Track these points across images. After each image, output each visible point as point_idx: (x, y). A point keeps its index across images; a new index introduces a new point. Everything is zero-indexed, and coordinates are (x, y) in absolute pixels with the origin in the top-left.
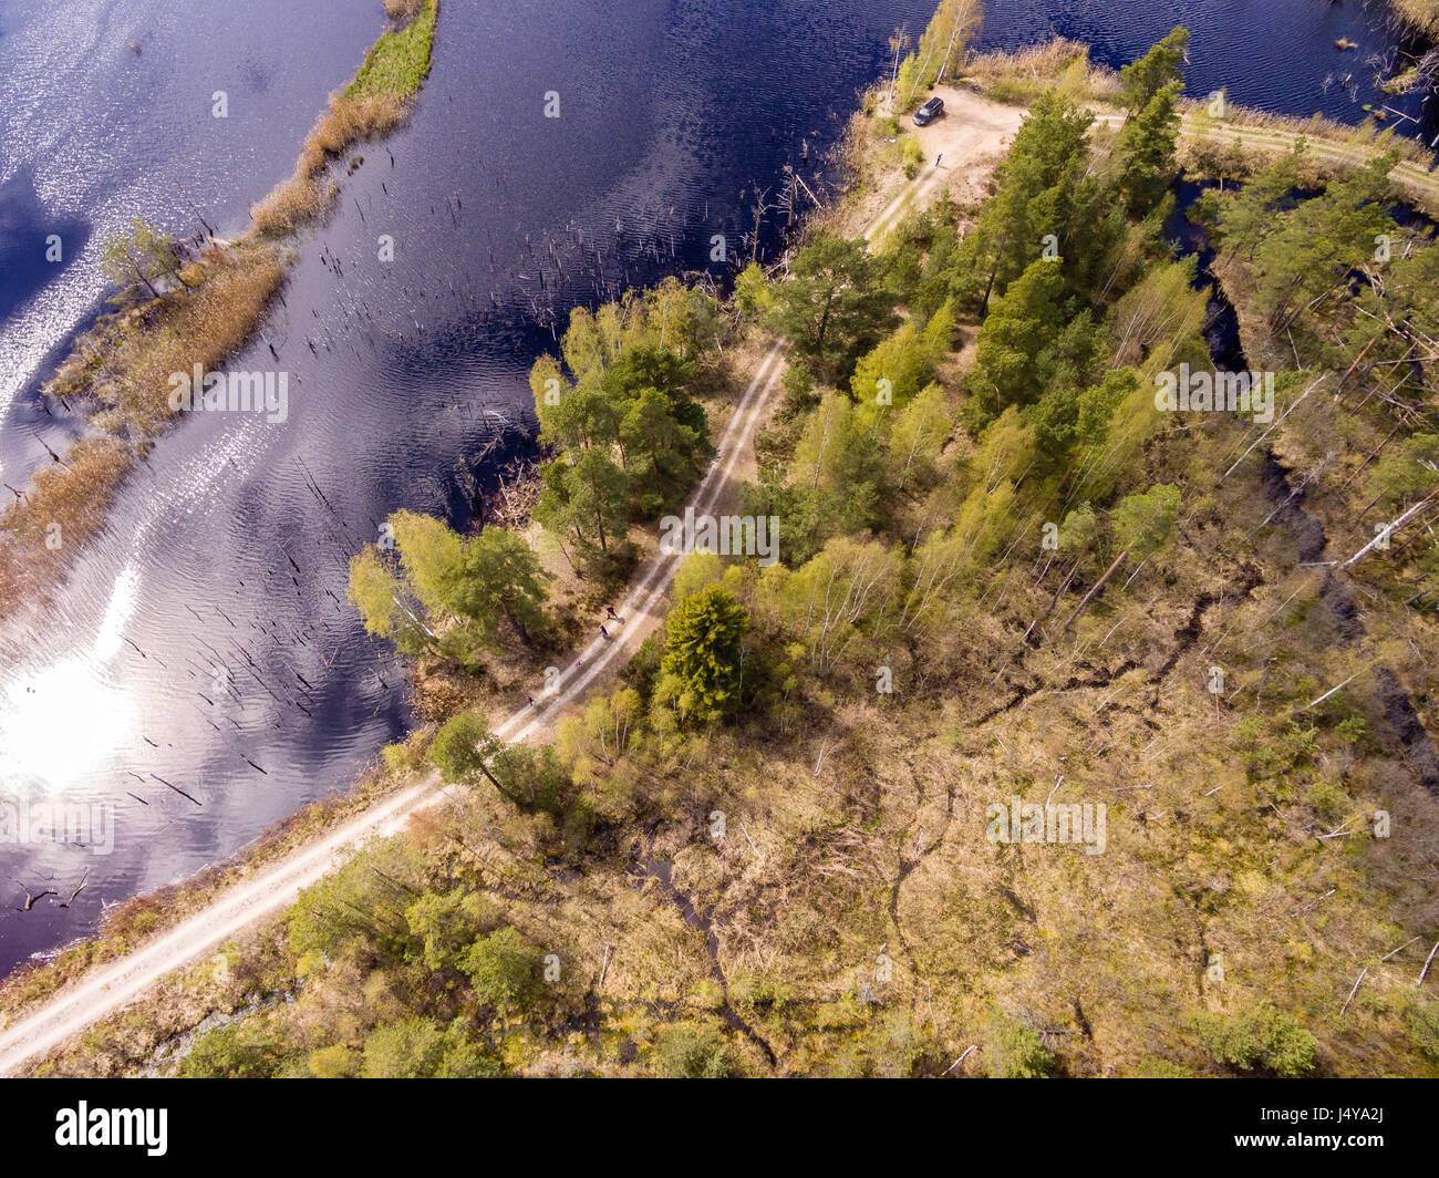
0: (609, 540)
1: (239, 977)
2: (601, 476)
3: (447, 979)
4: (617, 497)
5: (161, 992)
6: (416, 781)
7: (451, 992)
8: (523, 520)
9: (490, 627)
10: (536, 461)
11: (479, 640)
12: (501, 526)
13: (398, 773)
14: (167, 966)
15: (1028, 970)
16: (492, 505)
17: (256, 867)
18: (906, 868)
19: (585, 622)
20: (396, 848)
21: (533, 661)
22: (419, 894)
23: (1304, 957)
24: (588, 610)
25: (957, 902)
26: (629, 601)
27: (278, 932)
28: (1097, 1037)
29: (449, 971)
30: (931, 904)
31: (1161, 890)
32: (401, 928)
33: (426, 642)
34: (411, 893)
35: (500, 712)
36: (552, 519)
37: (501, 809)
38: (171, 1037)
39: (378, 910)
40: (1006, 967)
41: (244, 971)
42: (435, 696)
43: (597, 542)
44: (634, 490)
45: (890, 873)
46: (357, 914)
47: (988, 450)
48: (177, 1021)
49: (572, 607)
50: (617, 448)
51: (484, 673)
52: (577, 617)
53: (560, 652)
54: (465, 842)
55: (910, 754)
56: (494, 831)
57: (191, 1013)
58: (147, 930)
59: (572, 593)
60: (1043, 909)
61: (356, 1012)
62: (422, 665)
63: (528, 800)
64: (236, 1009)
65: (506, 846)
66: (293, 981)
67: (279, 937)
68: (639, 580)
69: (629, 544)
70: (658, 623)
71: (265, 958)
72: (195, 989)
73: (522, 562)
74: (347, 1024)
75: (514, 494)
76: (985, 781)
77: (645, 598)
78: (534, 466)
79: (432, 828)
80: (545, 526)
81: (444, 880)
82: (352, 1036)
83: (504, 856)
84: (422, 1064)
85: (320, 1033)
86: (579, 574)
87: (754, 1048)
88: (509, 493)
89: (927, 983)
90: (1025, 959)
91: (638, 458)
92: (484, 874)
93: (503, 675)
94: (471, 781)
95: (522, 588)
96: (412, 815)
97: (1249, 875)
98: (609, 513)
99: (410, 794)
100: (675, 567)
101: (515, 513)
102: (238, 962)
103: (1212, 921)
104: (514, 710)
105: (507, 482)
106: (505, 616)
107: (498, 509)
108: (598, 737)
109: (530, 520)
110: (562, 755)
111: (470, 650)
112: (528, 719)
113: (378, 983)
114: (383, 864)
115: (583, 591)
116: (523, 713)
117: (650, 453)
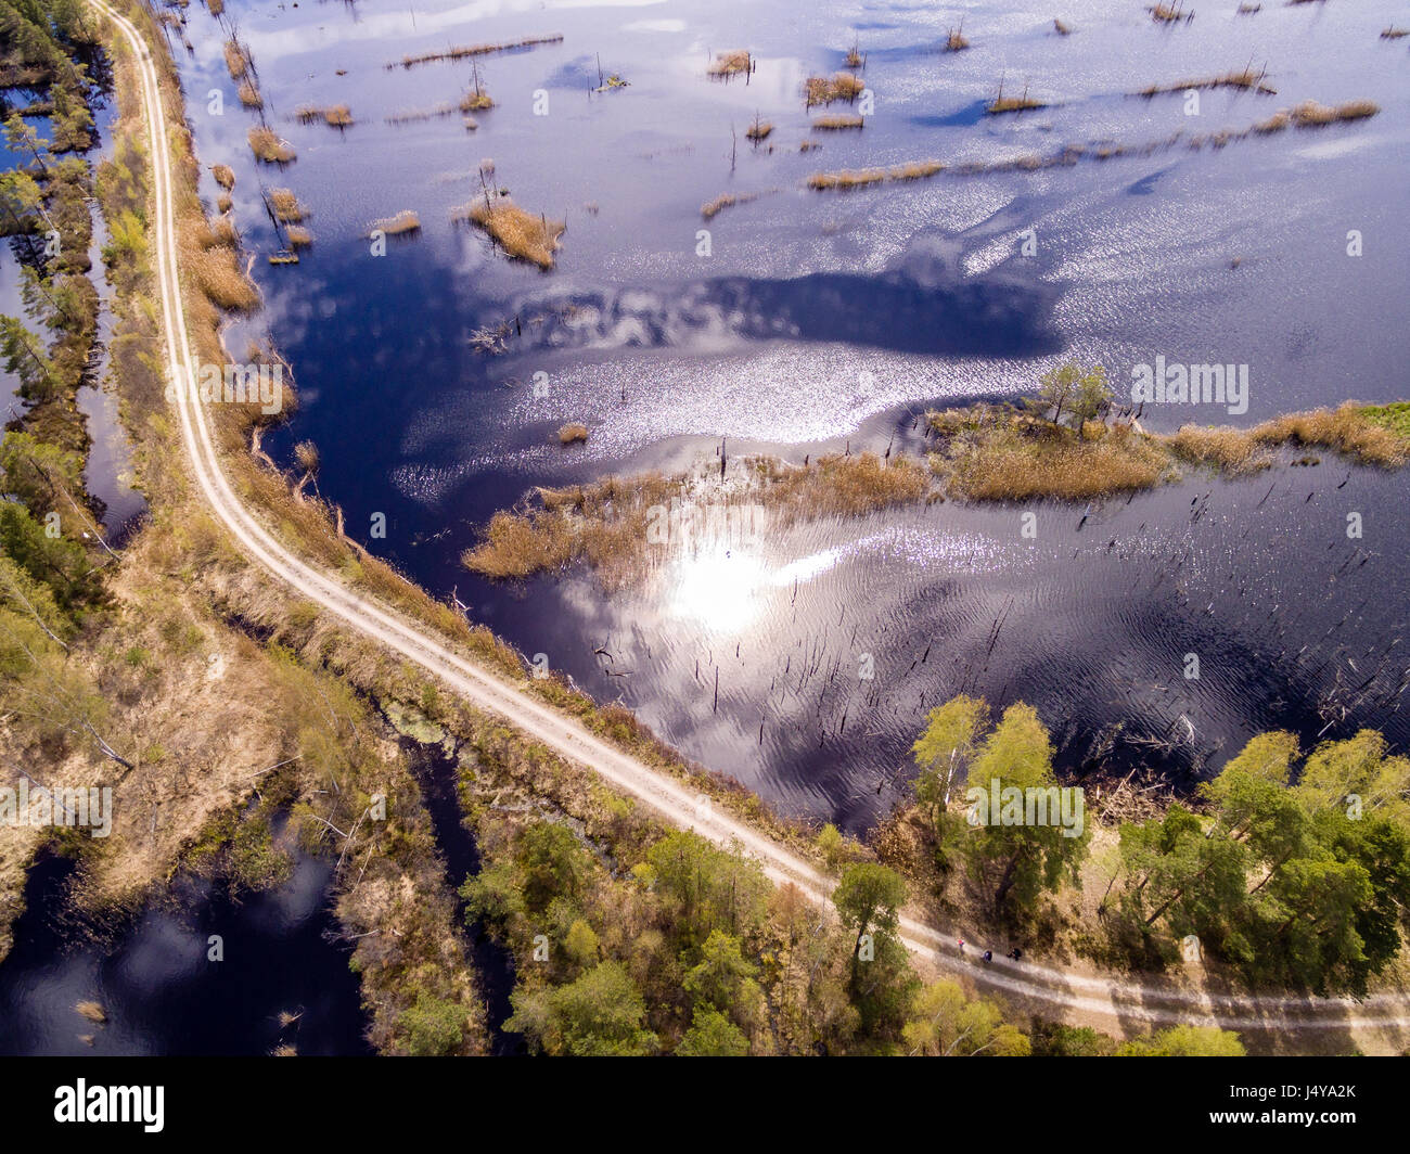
0: (1160, 922)
1: (613, 824)
2: (1221, 876)
3: (681, 1004)
4: (1213, 904)
5: (581, 775)
6: (819, 869)
7: (673, 1014)
8: (1110, 820)
9: (989, 850)
10: (1178, 795)
11: (970, 848)
12: (1088, 801)
13: (817, 849)
14: (600, 768)
16: (1100, 780)
17: (692, 784)
19: (1061, 946)
20: (760, 887)
21: (986, 914)
22: (734, 933)
24: (1073, 943)
26: (1115, 984)
27: (655, 832)
29: (687, 1001)
32: (702, 933)
33: (935, 801)
34: (732, 927)
35: (921, 910)
36: (1135, 847)
37: (839, 967)
38: (555, 803)
39: (706, 904)
41: (619, 825)
42: (897, 840)
43: (1149, 912)
44: (1237, 917)
46: (695, 886)
48: (567, 799)
49: (1064, 923)
50: (1265, 871)
51: (945, 872)
52: (1058, 934)
53: (1013, 939)
54: (795, 948)
56: (817, 971)
57: (576, 807)
58: (617, 737)
59: (1078, 914)
61: (625, 937)
62: (915, 810)
63: (862, 989)
64: (590, 837)
65: (812, 993)
66: (627, 868)
67: (652, 836)
68: (1147, 983)
69: (1175, 948)
70: (1118, 1034)
71: (633, 834)
72: (593, 798)
74: (614, 934)
75: (1128, 795)
77: (1132, 1001)
78: (1171, 796)
79: (790, 909)
80: (1121, 844)
81: (755, 949)
82: (608, 944)
83: (802, 996)
84: (610, 1024)
85: (599, 914)
86: (1102, 911)
88: (1124, 788)
91: (1275, 901)
92: (778, 985)
93: (955, 891)
94: (847, 922)
95: (1045, 859)
96: (792, 884)
98: (1189, 905)
99: (807, 871)
100: (1193, 1019)
101: (1110, 806)
102: (622, 817)
104: (931, 922)
105: (1133, 780)
106: (1008, 860)
107: (1102, 788)
108: (960, 1031)
109: (1116, 827)
110: (921, 1001)
111: (956, 845)
112: (929, 943)
113: (651, 941)
114: (742, 884)
115: (1089, 926)
116: (934, 935)
117: (1292, 913)
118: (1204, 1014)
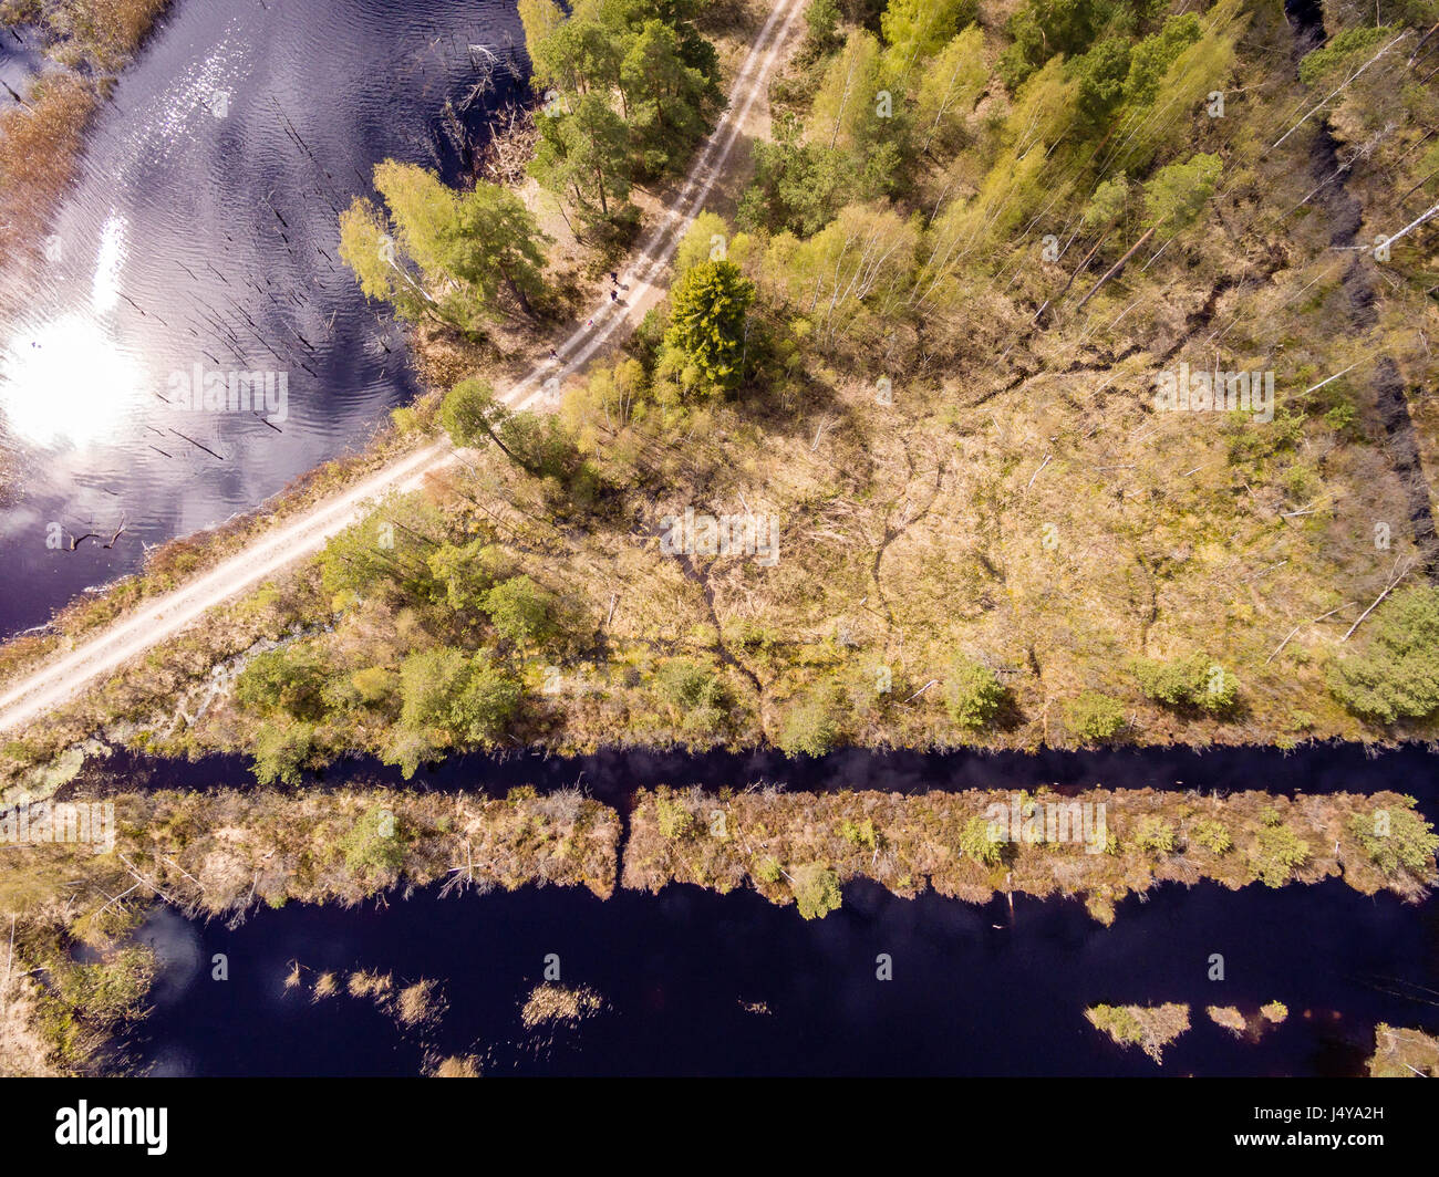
0: (610, 202)
1: (280, 610)
2: (604, 129)
3: (469, 617)
4: (618, 152)
5: (210, 622)
6: (426, 444)
7: (474, 627)
8: (518, 176)
9: (489, 293)
10: (529, 108)
11: (479, 307)
12: (495, 182)
13: (409, 436)
14: (213, 600)
15: (992, 623)
16: (483, 158)
17: (283, 517)
18: (891, 535)
19: (587, 291)
20: (414, 504)
21: (534, 330)
22: (439, 546)
23: (1243, 616)
24: (589, 279)
25: (935, 565)
26: (632, 270)
27: (311, 574)
28: (1044, 675)
29: (470, 610)
30: (910, 566)
31: (1125, 558)
32: (425, 574)
33: (425, 307)
34: (431, 544)
35: (504, 380)
36: (549, 175)
37: (511, 473)
38: (225, 659)
39: (402, 557)
40: (972, 619)
41: (283, 605)
42: (440, 363)
43: (597, 203)
44: (638, 144)
45: (875, 539)
46: (383, 561)
47: (1026, 108)
48: (229, 645)
49: (572, 275)
50: (617, 94)
51: (486, 340)
52: (578, 286)
53: (562, 322)
54: (478, 501)
55: (906, 432)
56: (505, 492)
57: (241, 640)
58: (189, 569)
59: (572, 259)
60: (1013, 572)
61: (391, 642)
62: (423, 331)
63: (536, 465)
64: (281, 637)
65: (518, 506)
66: (330, 616)
67: (313, 578)
68: (642, 247)
69: (632, 206)
70: (661, 294)
71: (302, 596)
72: (242, 620)
73: (517, 225)
74: (383, 651)
75: (507, 146)
76: (975, 458)
77: (648, 267)
78: (527, 114)
79: (446, 487)
80: (541, 184)
81: (461, 534)
82: (388, 660)
83: (516, 515)
84: (453, 683)
85: (358, 657)
86: (579, 239)
87: (743, 678)
88: (501, 145)
89: (899, 630)
90: (990, 613)
91: (641, 106)
92: (498, 530)
93: (505, 343)
94: (481, 446)
95: (520, 252)
96: (427, 474)
97: (1210, 546)
98: (610, 171)
99: (421, 456)
100: (680, 234)
101: (509, 168)
102: (278, 599)
103: (1168, 585)
104: (518, 378)
105: (498, 131)
106: (504, 282)
107: (491, 162)
108: (602, 408)
109: (526, 178)
110: (568, 423)
111: (470, 316)
112: (533, 389)
113: (407, 619)
114: (403, 518)
115: (584, 258)
116: (527, 382)
117: (654, 101)
118: (681, 223)
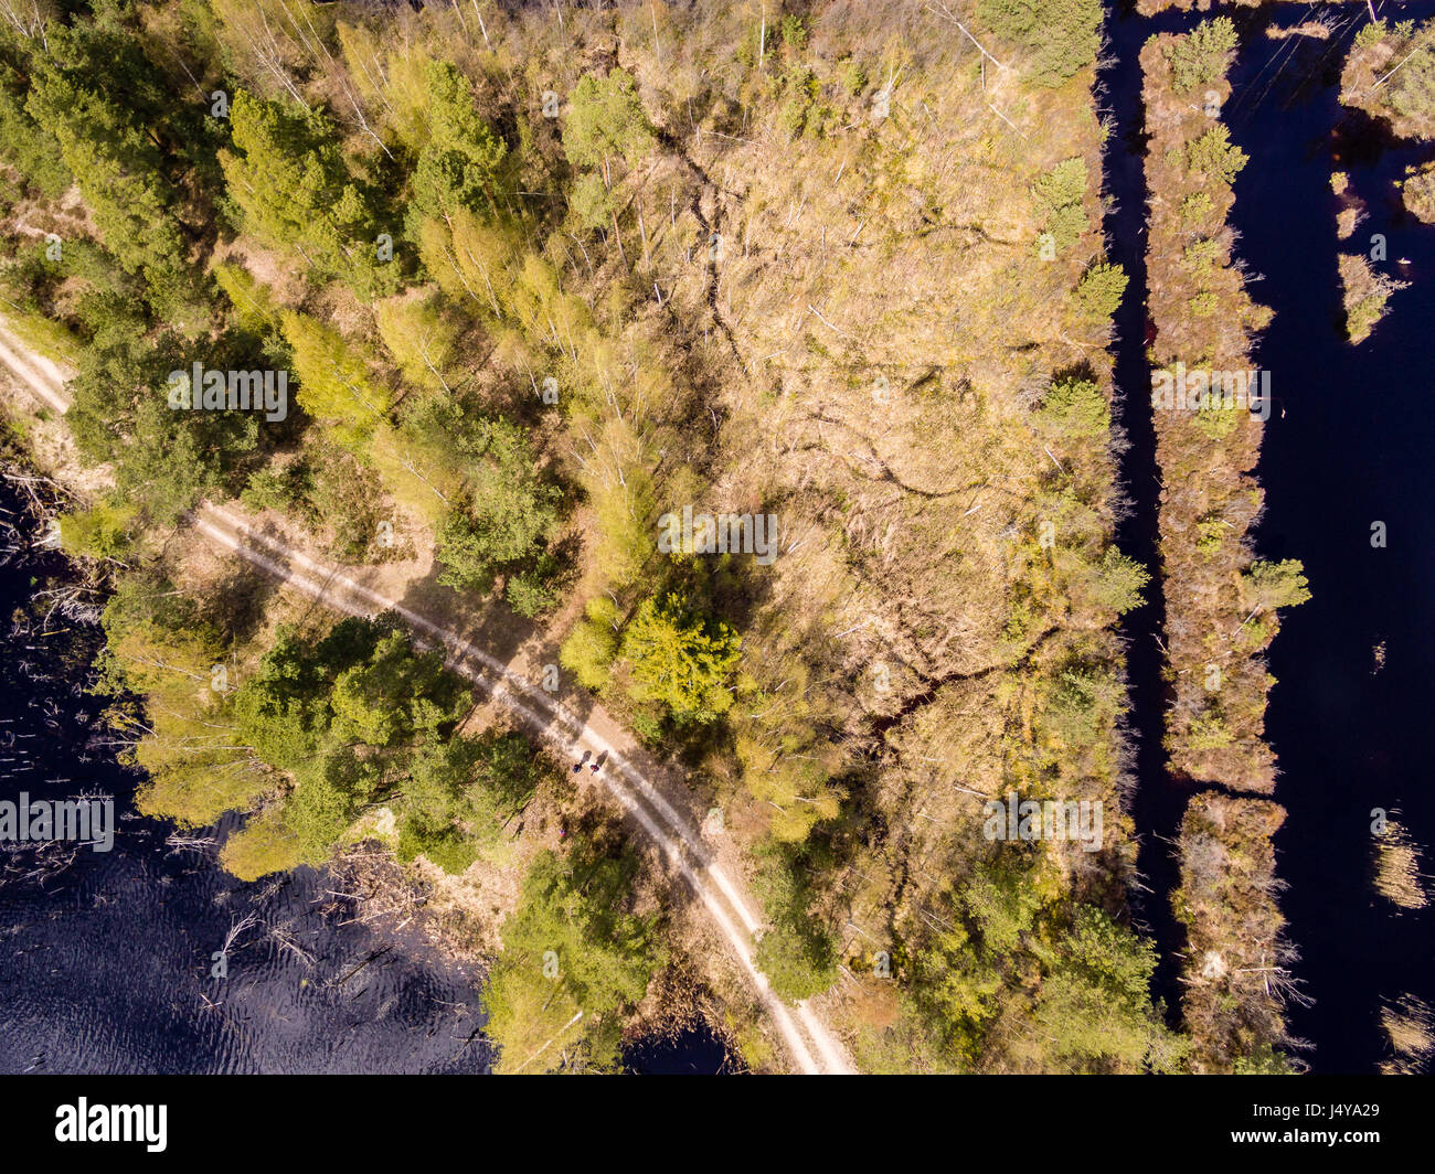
8: (420, 889)
15: (983, 382)
18: (889, 476)
19: (586, 804)
21: (633, 873)
24: (572, 800)
25: (921, 433)
26: (565, 747)
28: (1039, 341)
30: (924, 458)
31: (917, 249)
35: (692, 913)
40: (980, 401)
45: (894, 492)
49: (566, 823)
52: (580, 815)
53: (624, 837)
55: (774, 450)
59: (543, 821)
60: (930, 358)
65: (847, 901)
68: (535, 731)
70: (598, 712)
75: (374, 902)
76: (807, 382)
77: (562, 726)
86: (519, 810)
87: (1046, 646)
88: (372, 911)
89: (992, 477)
90: (973, 385)
97: (908, 169)
100: (524, 684)
103: (947, 215)
104: (691, 895)
112: (707, 877)
115: (544, 806)
116: (697, 885)
118: (510, 681)
